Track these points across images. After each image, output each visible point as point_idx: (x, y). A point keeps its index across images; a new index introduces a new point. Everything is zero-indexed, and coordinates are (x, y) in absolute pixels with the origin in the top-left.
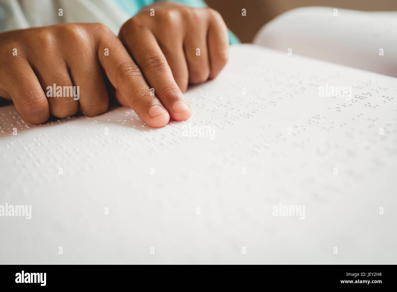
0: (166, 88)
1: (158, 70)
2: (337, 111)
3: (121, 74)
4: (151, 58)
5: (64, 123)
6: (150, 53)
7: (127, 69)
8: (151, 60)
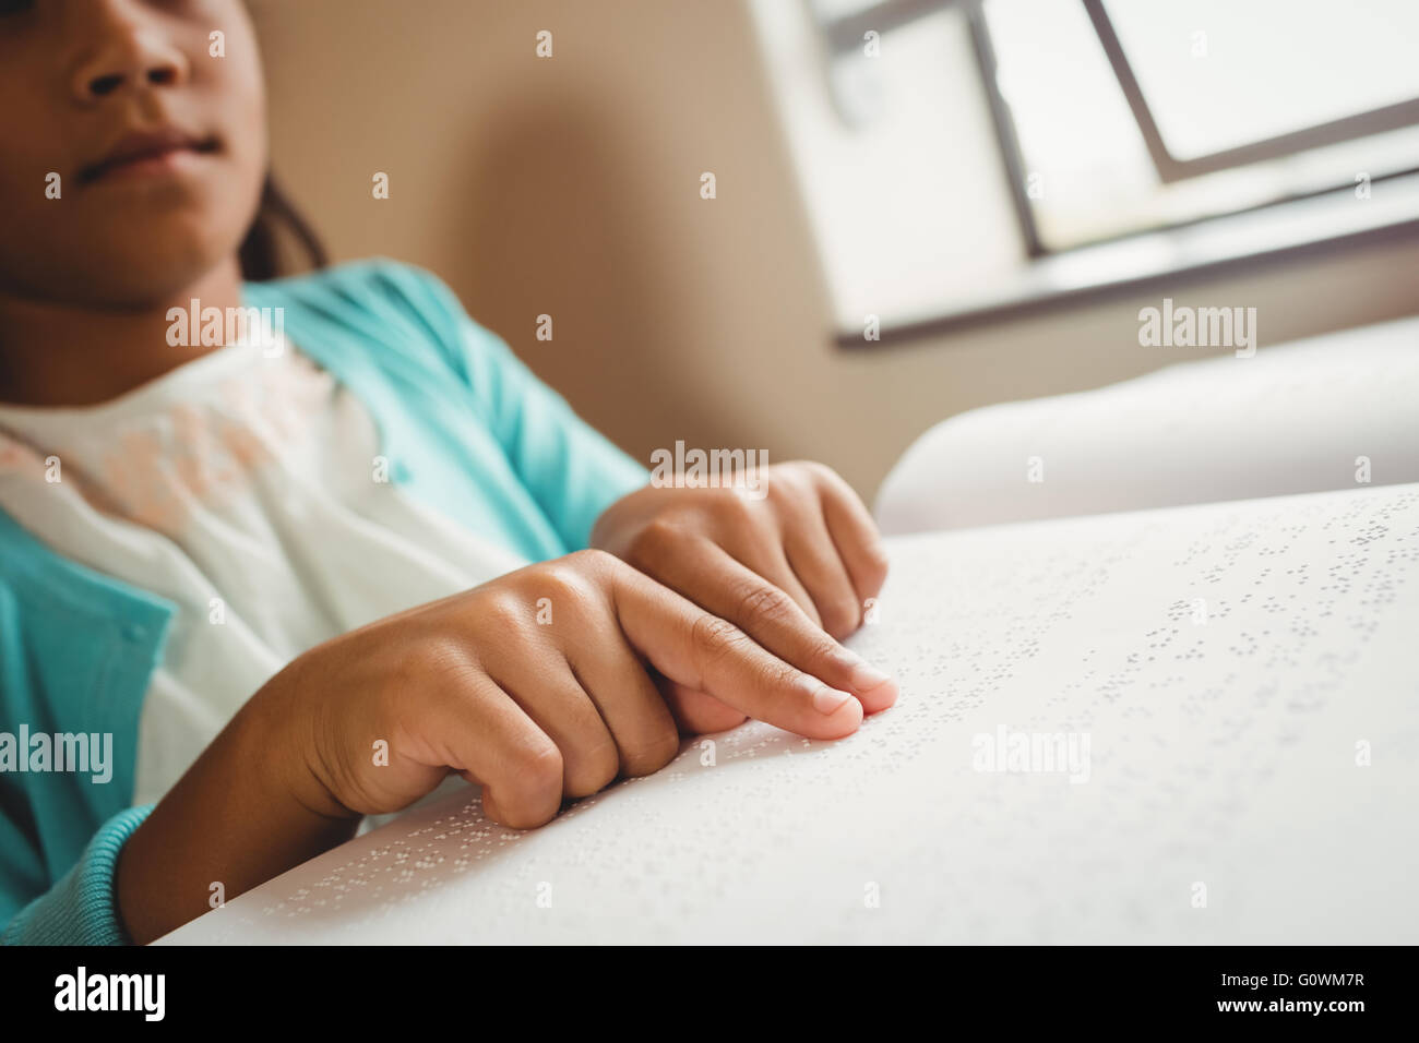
0: (819, 648)
1: (782, 615)
2: (1212, 582)
3: (705, 644)
4: (753, 594)
5: (593, 805)
6: (742, 585)
7: (715, 629)
8: (753, 598)
